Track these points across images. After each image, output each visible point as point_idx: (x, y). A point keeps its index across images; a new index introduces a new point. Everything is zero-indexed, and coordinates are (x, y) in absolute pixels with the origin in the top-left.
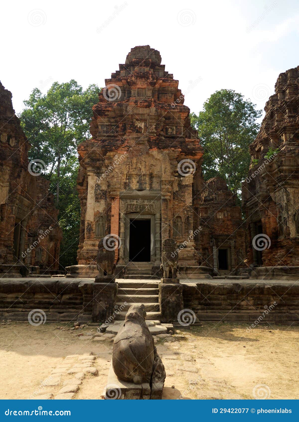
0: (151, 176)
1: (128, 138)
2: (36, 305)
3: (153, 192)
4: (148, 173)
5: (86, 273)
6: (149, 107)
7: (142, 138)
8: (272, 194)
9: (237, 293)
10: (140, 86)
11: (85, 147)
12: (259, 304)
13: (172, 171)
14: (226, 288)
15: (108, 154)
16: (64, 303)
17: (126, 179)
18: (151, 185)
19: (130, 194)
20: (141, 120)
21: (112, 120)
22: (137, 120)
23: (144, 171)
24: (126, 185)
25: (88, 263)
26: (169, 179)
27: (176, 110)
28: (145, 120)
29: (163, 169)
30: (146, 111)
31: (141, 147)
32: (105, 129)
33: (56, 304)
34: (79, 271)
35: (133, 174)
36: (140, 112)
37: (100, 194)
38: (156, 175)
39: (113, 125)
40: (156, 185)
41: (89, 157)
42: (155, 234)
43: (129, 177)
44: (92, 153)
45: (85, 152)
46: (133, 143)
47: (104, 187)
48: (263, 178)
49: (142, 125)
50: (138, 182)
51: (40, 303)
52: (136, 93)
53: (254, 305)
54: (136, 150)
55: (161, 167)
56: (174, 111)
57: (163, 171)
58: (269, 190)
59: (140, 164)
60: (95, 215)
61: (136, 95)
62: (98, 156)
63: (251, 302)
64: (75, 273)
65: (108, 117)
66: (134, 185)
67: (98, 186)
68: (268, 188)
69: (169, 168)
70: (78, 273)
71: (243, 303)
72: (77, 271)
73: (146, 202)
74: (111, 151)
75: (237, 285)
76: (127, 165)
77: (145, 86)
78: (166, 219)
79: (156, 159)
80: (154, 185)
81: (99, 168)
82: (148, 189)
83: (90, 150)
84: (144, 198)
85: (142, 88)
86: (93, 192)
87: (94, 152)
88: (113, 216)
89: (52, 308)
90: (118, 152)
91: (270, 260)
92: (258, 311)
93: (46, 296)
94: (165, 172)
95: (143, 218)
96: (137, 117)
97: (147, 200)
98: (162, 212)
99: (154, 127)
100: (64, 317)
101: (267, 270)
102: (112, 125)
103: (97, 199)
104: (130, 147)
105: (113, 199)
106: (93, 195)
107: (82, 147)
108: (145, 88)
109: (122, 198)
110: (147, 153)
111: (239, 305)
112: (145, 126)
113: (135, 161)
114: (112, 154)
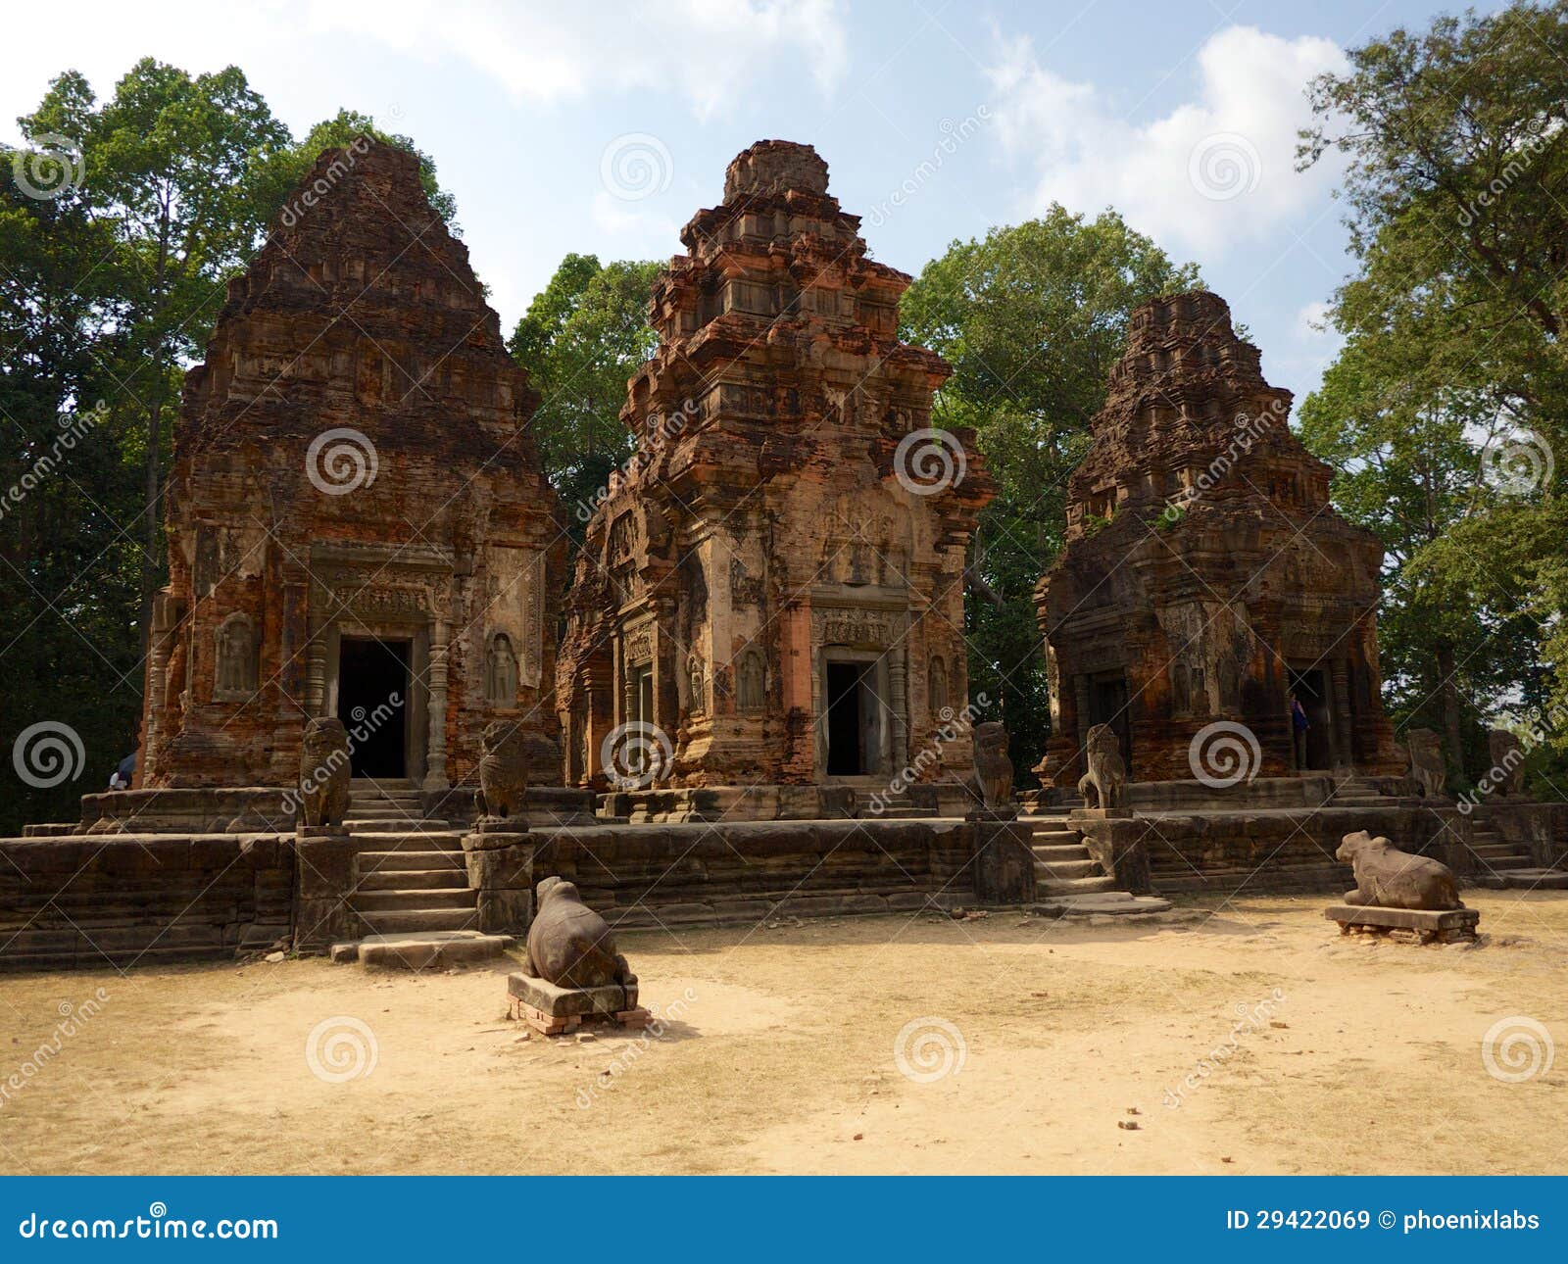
0: (884, 548)
1: (820, 435)
2: (830, 881)
3: (889, 592)
4: (878, 540)
5: (739, 809)
6: (864, 354)
7: (856, 444)
8: (1159, 612)
9: (1199, 835)
10: (825, 284)
11: (712, 454)
12: (1232, 857)
13: (936, 539)
14: (1183, 826)
15: (776, 479)
16: (890, 873)
17: (824, 553)
18: (882, 571)
19: (835, 596)
20: (838, 386)
21: (758, 375)
22: (830, 384)
23: (866, 532)
24: (825, 571)
25: (729, 780)
26: (931, 561)
27: (921, 367)
28: (847, 387)
29: (916, 533)
30: (855, 363)
31: (856, 466)
32: (737, 398)
33: (871, 876)
34: (721, 803)
35: (841, 541)
36: (842, 365)
37: (744, 588)
38: (896, 546)
39: (759, 390)
40: (894, 574)
41: (716, 483)
42: (892, 701)
43: (831, 546)
44: (730, 473)
45: (714, 468)
46: (833, 452)
47: (753, 570)
48: (1139, 572)
49: (841, 400)
50: (851, 563)
51: (840, 875)
52: (815, 301)
53: (1225, 858)
54: (845, 475)
55: (909, 525)
56: (915, 367)
57: (916, 538)
58: (1152, 601)
59: (859, 513)
60: (735, 648)
61: (815, 307)
62: (742, 480)
63: (1220, 854)
64: (710, 808)
65: (744, 364)
66: (843, 572)
67: (736, 565)
68: (1152, 596)
69: (929, 532)
70: (718, 810)
71: (1208, 855)
72: (716, 804)
73: (872, 619)
74: (785, 471)
75: (1196, 818)
76: (827, 514)
77: (837, 284)
78: (920, 664)
79: (898, 505)
80: (888, 574)
81: (740, 515)
82: (874, 582)
83: (728, 463)
84: (867, 606)
85: (827, 289)
86: (727, 583)
87: (736, 471)
88: (796, 653)
89: (865, 885)
90: (803, 477)
91: (1155, 766)
92: (1231, 870)
93: (848, 859)
94: (920, 542)
95: (858, 658)
96: (831, 376)
97: (874, 611)
98: (912, 646)
99: (874, 409)
100: (897, 902)
101: (1156, 790)
102: (753, 389)
103: (737, 604)
104: (829, 464)
105: (794, 606)
106: (727, 590)
107: (706, 454)
108: (835, 290)
109: (819, 605)
110: (877, 487)
111: (1202, 860)
112: (849, 403)
113: (845, 506)
114: (785, 479)
